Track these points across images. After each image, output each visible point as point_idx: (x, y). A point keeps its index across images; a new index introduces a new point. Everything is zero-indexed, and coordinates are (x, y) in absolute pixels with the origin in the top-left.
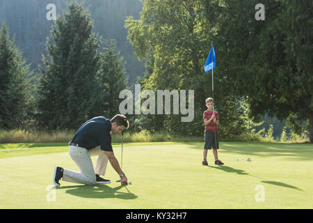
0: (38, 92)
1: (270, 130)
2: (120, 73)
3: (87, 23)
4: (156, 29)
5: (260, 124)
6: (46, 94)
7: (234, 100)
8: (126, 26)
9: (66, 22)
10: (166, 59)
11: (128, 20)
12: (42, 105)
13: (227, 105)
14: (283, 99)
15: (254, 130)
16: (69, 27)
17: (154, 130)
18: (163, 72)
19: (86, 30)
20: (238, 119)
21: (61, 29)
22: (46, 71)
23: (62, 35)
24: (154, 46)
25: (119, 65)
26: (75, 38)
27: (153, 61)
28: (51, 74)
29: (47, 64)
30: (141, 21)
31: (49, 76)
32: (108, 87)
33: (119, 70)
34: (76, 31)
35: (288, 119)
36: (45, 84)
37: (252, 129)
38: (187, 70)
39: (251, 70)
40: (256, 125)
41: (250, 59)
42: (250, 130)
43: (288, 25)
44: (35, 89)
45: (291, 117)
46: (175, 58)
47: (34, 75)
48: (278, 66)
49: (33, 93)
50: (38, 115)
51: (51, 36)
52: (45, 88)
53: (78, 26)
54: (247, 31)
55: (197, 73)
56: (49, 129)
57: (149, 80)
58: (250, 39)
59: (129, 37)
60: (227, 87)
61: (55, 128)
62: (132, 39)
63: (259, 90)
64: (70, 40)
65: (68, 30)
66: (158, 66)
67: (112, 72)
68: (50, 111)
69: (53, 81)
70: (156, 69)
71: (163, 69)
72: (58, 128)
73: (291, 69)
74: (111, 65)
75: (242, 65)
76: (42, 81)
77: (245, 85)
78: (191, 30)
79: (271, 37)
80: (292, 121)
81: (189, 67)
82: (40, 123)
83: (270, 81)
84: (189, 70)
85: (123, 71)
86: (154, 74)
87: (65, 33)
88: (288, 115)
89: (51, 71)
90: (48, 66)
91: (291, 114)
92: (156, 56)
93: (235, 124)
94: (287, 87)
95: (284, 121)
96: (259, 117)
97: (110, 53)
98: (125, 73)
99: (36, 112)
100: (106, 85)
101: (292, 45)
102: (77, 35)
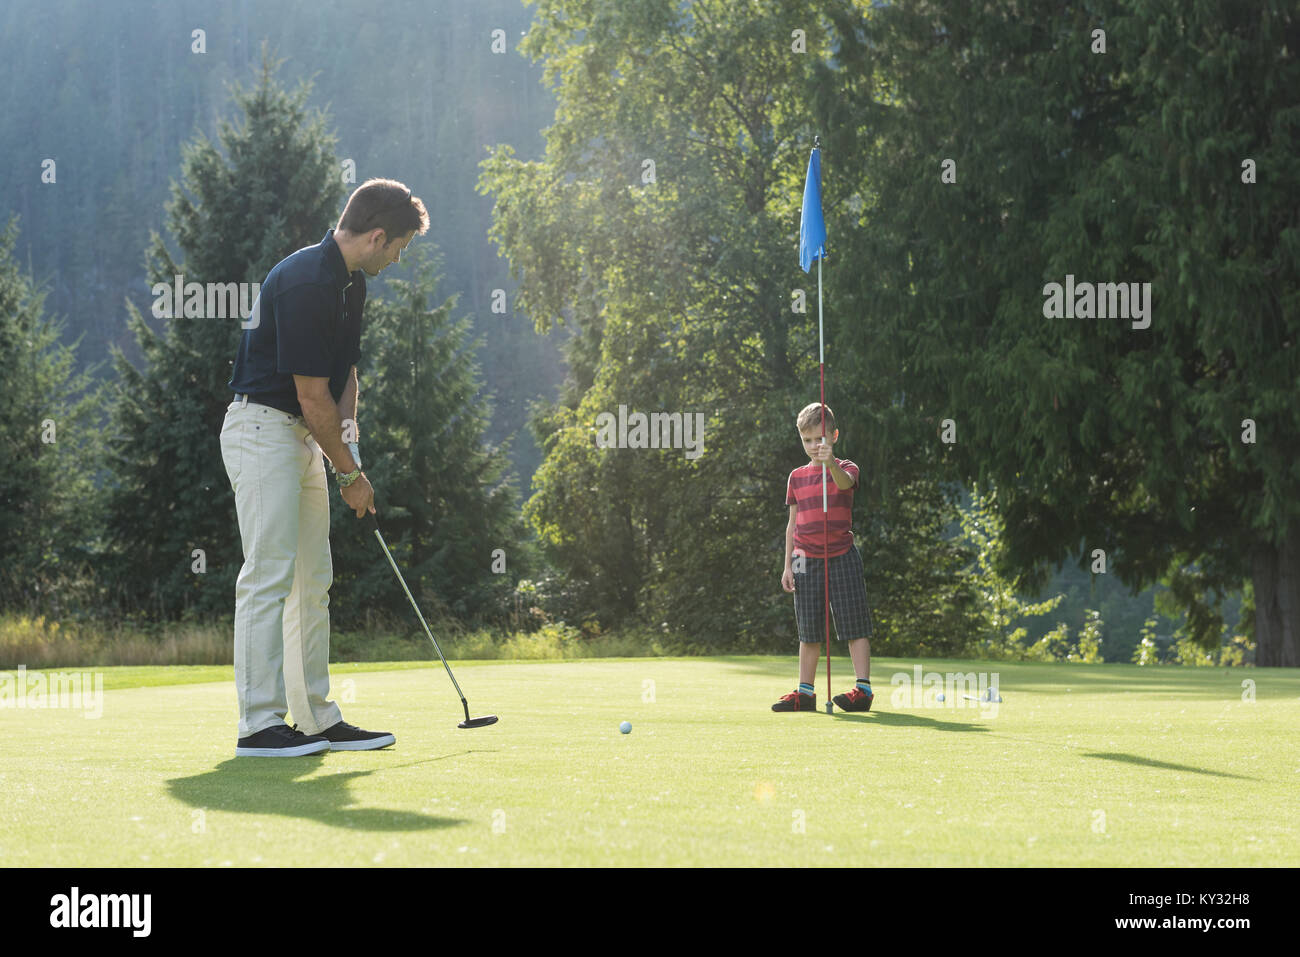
0: (110, 461)
1: (1089, 632)
2: (456, 386)
3: (321, 174)
4: (609, 197)
5: (1047, 606)
6: (141, 471)
7: (936, 502)
8: (485, 188)
9: (232, 170)
10: (651, 328)
11: (492, 162)
12: (123, 516)
13: (906, 523)
14: (1142, 497)
15: (1020, 632)
16: (245, 189)
17: (596, 627)
18: (636, 377)
19: (317, 203)
20: (952, 580)
21: (209, 195)
22: (143, 374)
23: (215, 224)
24: (600, 268)
25: (452, 354)
26: (269, 236)
27: (596, 336)
28: (165, 383)
29: (149, 343)
30: (545, 168)
31: (157, 394)
32: (407, 443)
33: (453, 374)
34: (274, 208)
35: (1164, 582)
36: (140, 426)
37: (1011, 628)
38: (739, 370)
39: (1006, 367)
40: (1027, 610)
41: (1001, 324)
42: (1005, 631)
43: (1164, 176)
44: (99, 447)
45: (1178, 574)
46: (690, 323)
47: (91, 389)
48: (1123, 354)
49: (86, 464)
50: (106, 558)
51: (169, 225)
52: (139, 443)
53: (280, 185)
54: (993, 209)
55: (779, 385)
56: (151, 619)
57: (580, 412)
58: (1002, 238)
59: (495, 232)
60: (908, 439)
61: (175, 613)
62: (510, 241)
63: (1040, 452)
64: (249, 244)
65: (239, 199)
66: (618, 354)
67: (424, 383)
68: (160, 541)
69: (173, 416)
70: (606, 367)
71: (636, 367)
72: (189, 612)
73: (1177, 364)
74: (420, 351)
75: (967, 349)
76: (127, 416)
77: (980, 435)
78: (756, 201)
79: (1094, 230)
80: (1182, 592)
81: (747, 358)
82: (112, 595)
83: (1088, 415)
84: (748, 375)
85: (471, 377)
86: (598, 387)
87: (228, 215)
88: (1165, 567)
89: (165, 374)
90: (155, 353)
91: (1175, 563)
92: (611, 316)
93: (941, 602)
94: (1159, 442)
95: (1146, 590)
96: (1042, 574)
97: (418, 303)
98: (476, 386)
99: (97, 547)
100: (396, 433)
101: (1183, 258)
102: (277, 222)
